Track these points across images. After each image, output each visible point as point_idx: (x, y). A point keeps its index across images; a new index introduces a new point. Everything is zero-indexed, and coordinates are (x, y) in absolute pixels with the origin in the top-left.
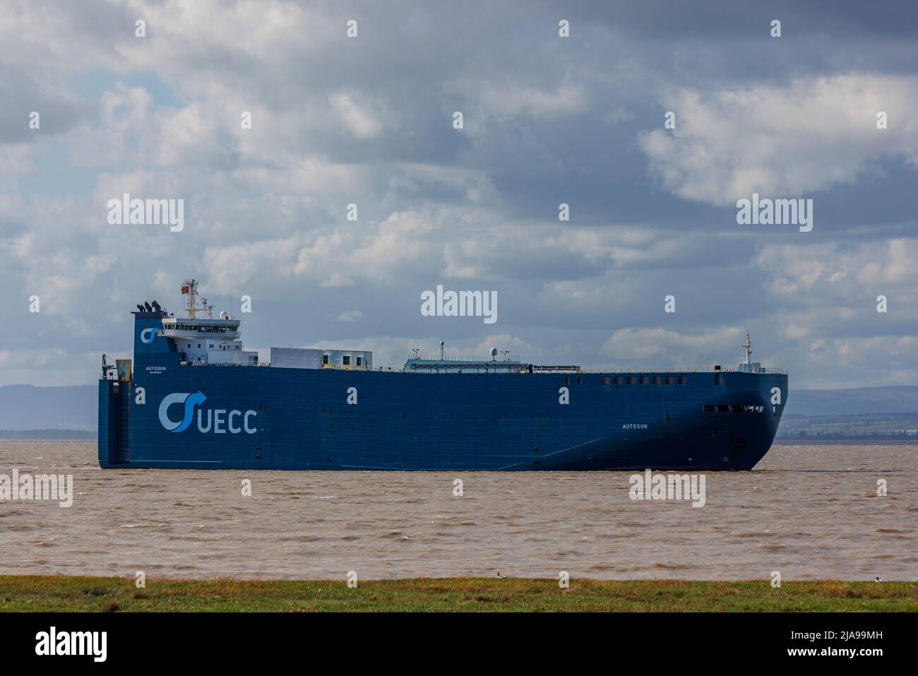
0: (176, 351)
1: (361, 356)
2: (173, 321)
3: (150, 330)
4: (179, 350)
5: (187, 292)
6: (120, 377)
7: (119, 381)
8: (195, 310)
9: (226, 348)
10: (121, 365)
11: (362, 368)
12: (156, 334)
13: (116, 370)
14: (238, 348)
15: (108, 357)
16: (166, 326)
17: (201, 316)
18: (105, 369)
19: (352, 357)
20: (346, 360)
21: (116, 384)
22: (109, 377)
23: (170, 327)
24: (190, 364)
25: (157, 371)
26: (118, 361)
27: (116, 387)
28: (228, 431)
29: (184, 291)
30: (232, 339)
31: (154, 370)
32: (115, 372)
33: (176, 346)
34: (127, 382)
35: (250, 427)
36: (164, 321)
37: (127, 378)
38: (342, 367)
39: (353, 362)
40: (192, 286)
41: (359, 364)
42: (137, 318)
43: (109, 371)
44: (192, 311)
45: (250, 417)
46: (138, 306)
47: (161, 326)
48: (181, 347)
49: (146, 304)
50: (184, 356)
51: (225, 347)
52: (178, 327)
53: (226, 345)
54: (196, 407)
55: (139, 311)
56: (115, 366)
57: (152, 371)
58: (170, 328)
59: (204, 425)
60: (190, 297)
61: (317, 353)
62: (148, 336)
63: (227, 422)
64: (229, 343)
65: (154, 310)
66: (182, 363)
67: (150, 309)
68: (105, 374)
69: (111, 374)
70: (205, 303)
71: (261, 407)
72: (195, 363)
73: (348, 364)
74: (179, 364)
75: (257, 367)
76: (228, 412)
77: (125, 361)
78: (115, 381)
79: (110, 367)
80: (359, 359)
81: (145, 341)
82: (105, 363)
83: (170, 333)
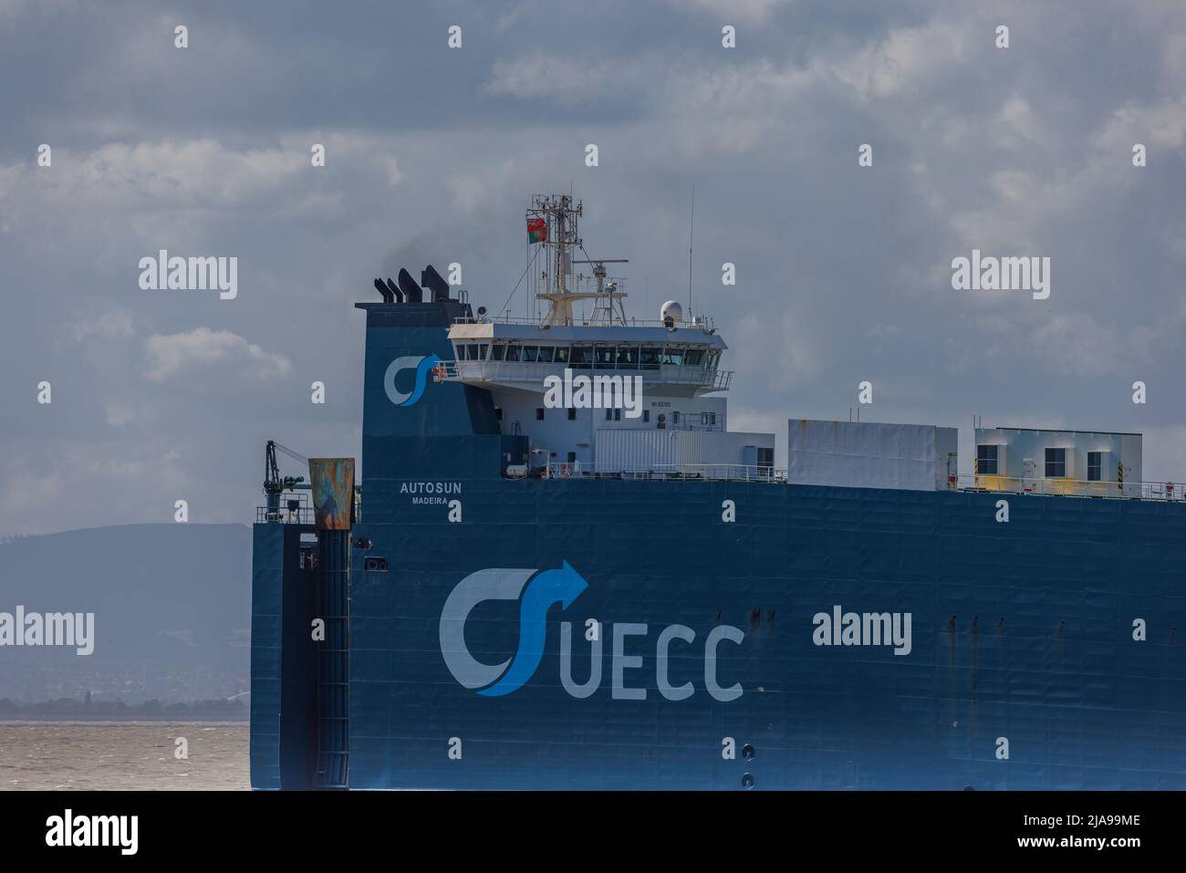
0: (496, 430)
1: (1104, 448)
2: (484, 331)
3: (412, 362)
4: (508, 427)
5: (544, 238)
6: (320, 516)
7: (318, 528)
8: (569, 297)
9: (668, 421)
10: (325, 476)
11: (1104, 488)
12: (430, 374)
13: (309, 492)
14: (713, 419)
15: (286, 451)
16: (461, 348)
17: (587, 314)
18: (273, 490)
19: (1076, 451)
20: (1055, 462)
21: (309, 538)
22: (287, 517)
23: (474, 350)
24: (536, 473)
25: (435, 495)
26: (315, 464)
27: (309, 549)
28: (654, 693)
29: (537, 233)
30: (689, 391)
31: (425, 494)
32: (306, 498)
33: (499, 412)
34: (344, 533)
35: (724, 682)
36: (457, 332)
37: (340, 519)
38: (1045, 485)
39: (1075, 465)
40: (561, 217)
41: (1094, 474)
42: (371, 322)
43: (287, 495)
44: (561, 299)
45: (724, 646)
46: (379, 284)
47: (445, 350)
48: (515, 419)
49: (404, 275)
50: (519, 447)
51: (661, 418)
52: (504, 350)
53: (668, 412)
54: (555, 615)
55: (379, 299)
56: (307, 481)
57: (418, 495)
58: (474, 357)
59: (581, 675)
60: (553, 252)
61: (933, 436)
62: (406, 380)
63: (650, 662)
64: (677, 404)
65: (427, 296)
66: (511, 470)
67: (415, 292)
68: (273, 504)
69: (293, 505)
70: (600, 273)
71: (756, 615)
72: (555, 470)
73: (1062, 474)
74: (504, 474)
75: (771, 486)
76: (655, 632)
77: (336, 462)
78: (307, 529)
79: (291, 483)
80: (1094, 458)
81: (396, 398)
82: (275, 468)
83: (472, 372)
